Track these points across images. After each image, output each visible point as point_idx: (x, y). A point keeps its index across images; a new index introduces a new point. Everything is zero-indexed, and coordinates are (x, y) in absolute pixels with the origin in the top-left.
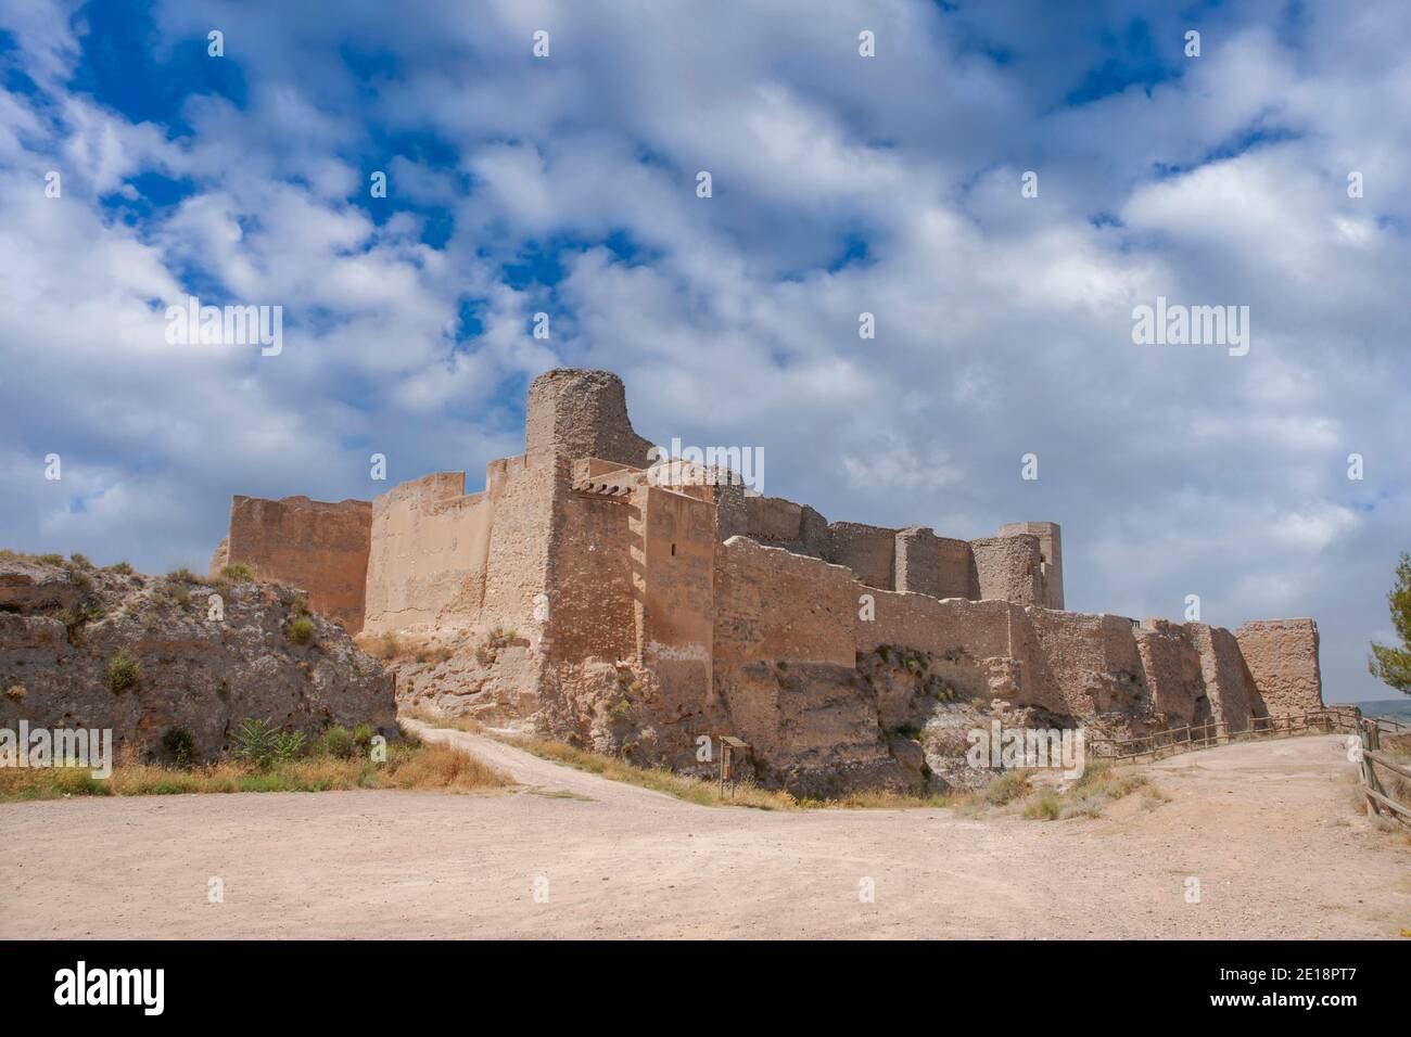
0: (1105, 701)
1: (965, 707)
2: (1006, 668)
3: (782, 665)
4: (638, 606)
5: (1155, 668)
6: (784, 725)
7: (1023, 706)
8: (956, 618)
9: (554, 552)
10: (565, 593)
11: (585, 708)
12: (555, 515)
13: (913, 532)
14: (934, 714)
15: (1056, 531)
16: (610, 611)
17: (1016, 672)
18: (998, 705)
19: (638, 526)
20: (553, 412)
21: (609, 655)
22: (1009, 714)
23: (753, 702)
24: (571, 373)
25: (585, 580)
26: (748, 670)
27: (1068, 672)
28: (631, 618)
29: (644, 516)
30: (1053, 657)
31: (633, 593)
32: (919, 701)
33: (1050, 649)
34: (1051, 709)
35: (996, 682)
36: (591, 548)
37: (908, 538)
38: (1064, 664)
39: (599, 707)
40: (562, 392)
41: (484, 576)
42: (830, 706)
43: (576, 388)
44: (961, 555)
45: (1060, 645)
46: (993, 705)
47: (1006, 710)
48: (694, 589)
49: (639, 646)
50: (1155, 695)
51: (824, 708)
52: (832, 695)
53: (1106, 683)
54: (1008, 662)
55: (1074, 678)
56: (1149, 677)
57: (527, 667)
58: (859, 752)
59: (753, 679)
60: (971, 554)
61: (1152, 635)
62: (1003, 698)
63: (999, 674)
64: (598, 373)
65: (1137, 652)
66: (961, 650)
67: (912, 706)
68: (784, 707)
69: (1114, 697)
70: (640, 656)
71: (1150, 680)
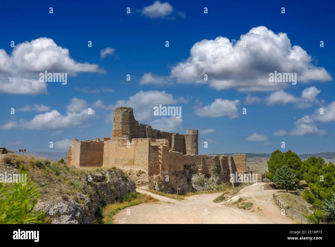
0: (215, 172)
1: (196, 175)
2: (201, 167)
3: (176, 172)
4: (160, 165)
5: (223, 165)
6: (176, 182)
7: (204, 174)
8: (194, 158)
9: (149, 157)
10: (151, 164)
11: (154, 183)
12: (149, 151)
13: (175, 134)
14: (192, 177)
16: (157, 167)
17: (203, 168)
18: (200, 173)
19: (161, 152)
20: (121, 116)
21: (157, 174)
22: (202, 175)
23: (172, 179)
24: (125, 108)
25: (153, 161)
26: (172, 173)
27: (209, 166)
28: (159, 167)
29: (162, 150)
30: (207, 164)
31: (160, 163)
32: (190, 175)
33: (207, 163)
34: (207, 173)
35: (200, 170)
36: (154, 156)
38: (209, 165)
39: (156, 183)
40: (123, 112)
41: (134, 160)
42: (182, 178)
43: (126, 111)
45: (208, 162)
46: (199, 174)
47: (201, 174)
48: (167, 161)
49: (161, 172)
50: (222, 170)
51: (181, 179)
52: (182, 176)
53: (215, 168)
54: (202, 166)
55: (210, 168)
56: (221, 167)
57: (146, 177)
58: (185, 185)
59: (173, 175)
60: (184, 137)
61: (222, 159)
62: (201, 172)
63: (200, 168)
64: (129, 108)
65: (220, 162)
66: (194, 164)
67: (189, 175)
68: (176, 179)
69: (216, 171)
70: (161, 174)
71: (222, 167)
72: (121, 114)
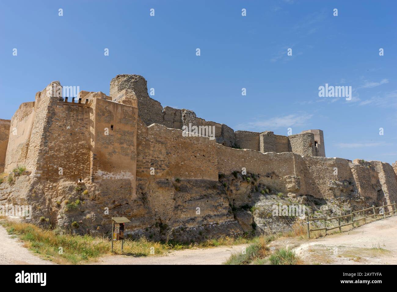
0: (338, 193)
1: (275, 196)
2: (293, 180)
3: (178, 181)
4: (92, 154)
5: (359, 178)
6: (176, 208)
7: (301, 195)
8: (271, 160)
9: (46, 129)
10: (51, 149)
11: (55, 204)
12: (49, 112)
13: (266, 133)
14: (259, 200)
15: (321, 133)
16: (76, 156)
17: (298, 182)
18: (291, 195)
19: (92, 117)
21: (74, 178)
22: (295, 199)
25: (63, 142)
26: (158, 183)
27: (321, 181)
28: (88, 160)
29: (94, 111)
30: (315, 175)
31: (90, 148)
32: (253, 195)
33: (313, 172)
34: (315, 196)
35: (289, 186)
36: (68, 127)
37: (264, 135)
38: (320, 178)
39: (63, 204)
41: (28, 144)
42: (202, 198)
44: (285, 141)
45: (318, 170)
46: (288, 195)
47: (294, 197)
48: (125, 146)
49: (91, 173)
50: (360, 190)
51: (199, 199)
52: (204, 193)
53: (338, 185)
54: (294, 177)
55: (324, 183)
56: (357, 183)
57: (25, 185)
58: (217, 219)
59: (161, 187)
60: (289, 141)
61: (357, 166)
62: (292, 192)
63: (290, 182)
65: (351, 173)
66: (273, 173)
67: (249, 197)
68: (177, 199)
69: (342, 191)
70: (91, 178)
71: (358, 184)
72: (117, 87)
